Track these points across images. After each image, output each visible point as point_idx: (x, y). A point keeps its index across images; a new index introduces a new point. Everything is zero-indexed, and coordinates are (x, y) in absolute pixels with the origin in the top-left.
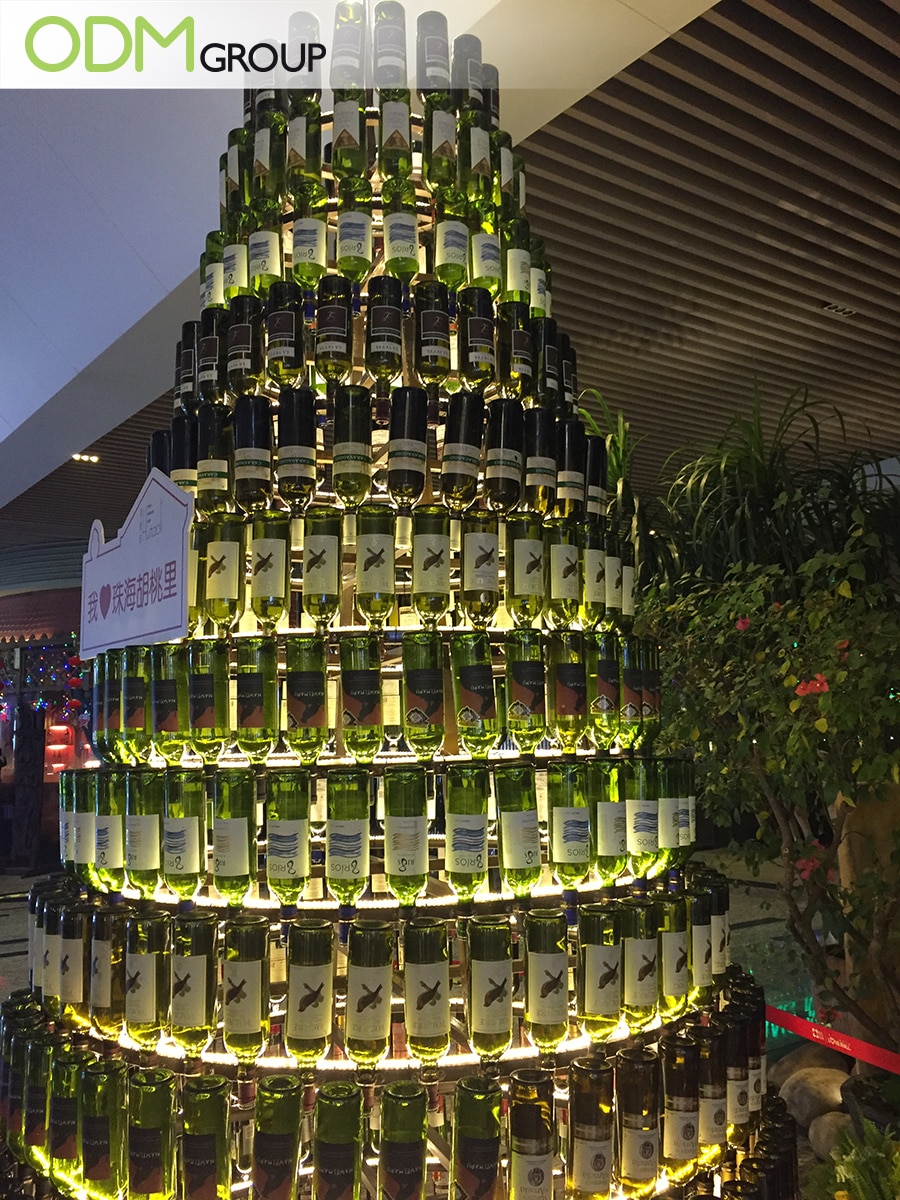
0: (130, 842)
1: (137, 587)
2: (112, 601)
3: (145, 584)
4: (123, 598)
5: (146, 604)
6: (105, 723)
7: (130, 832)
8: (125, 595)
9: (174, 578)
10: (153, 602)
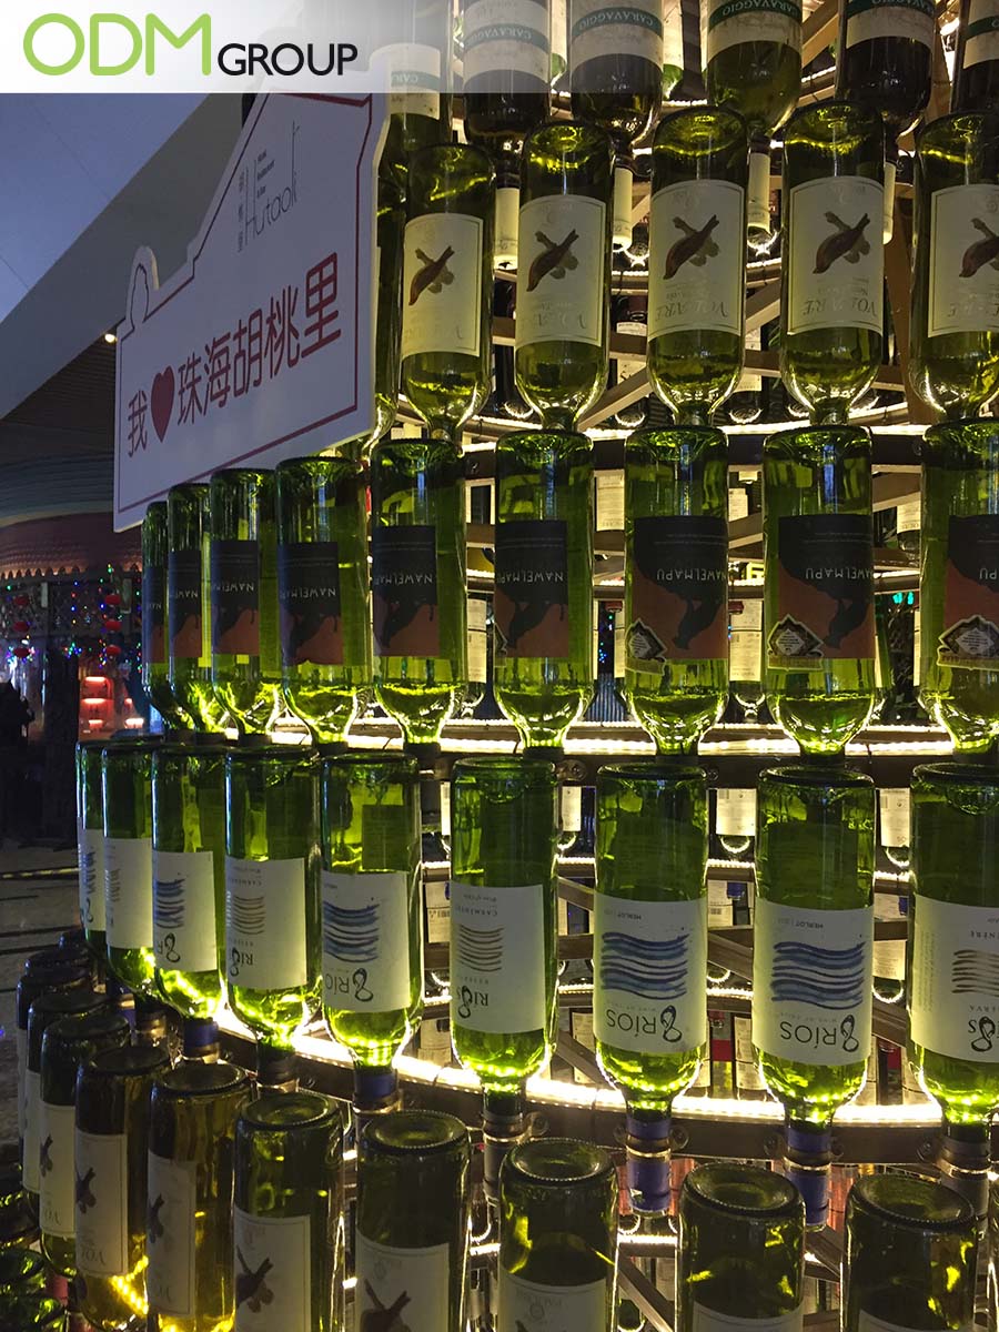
0: (237, 922)
1: (234, 350)
2: (177, 398)
3: (251, 339)
4: (201, 389)
5: (257, 383)
6: (169, 647)
7: (235, 898)
8: (205, 378)
9: (332, 298)
10: (274, 372)
